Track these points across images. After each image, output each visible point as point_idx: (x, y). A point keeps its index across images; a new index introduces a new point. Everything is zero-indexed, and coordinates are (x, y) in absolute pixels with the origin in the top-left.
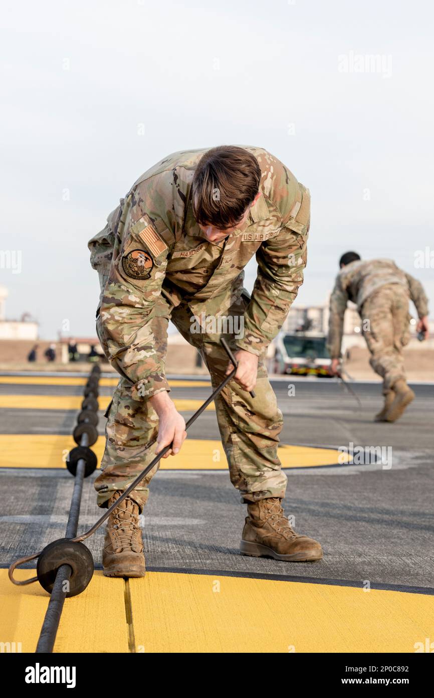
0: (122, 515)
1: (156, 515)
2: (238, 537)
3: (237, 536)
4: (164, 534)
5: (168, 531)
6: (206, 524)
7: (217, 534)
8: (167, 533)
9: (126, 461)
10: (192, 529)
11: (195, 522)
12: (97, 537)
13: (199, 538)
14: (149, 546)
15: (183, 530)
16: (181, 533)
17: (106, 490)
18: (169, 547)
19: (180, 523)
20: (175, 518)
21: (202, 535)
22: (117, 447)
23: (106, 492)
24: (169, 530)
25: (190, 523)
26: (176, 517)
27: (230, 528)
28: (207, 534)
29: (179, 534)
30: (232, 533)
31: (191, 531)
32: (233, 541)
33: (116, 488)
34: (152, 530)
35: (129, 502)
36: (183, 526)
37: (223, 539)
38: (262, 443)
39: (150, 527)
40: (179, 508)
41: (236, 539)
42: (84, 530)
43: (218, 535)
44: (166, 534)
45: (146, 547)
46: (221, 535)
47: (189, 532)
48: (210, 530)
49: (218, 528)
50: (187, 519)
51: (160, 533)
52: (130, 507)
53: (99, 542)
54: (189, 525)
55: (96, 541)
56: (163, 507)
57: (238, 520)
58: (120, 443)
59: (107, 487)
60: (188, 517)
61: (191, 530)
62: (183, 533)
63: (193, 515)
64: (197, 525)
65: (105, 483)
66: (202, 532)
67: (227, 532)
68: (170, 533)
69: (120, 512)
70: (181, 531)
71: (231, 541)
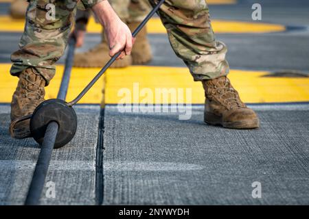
0: (31, 87)
1: (143, 160)
2: (242, 185)
3: (240, 184)
4: (149, 182)
5: (155, 179)
6: (204, 170)
7: (216, 181)
8: (154, 181)
9: (41, 41)
10: (185, 176)
11: (191, 167)
12: (67, 185)
13: (192, 187)
14: (130, 196)
15: (174, 177)
16: (171, 181)
17: (20, 63)
18: (154, 198)
19: (172, 168)
20: (166, 163)
21: (196, 183)
22: (36, 28)
23: (21, 65)
24: (157, 178)
25: (183, 169)
26: (168, 161)
27: (233, 174)
28: (203, 182)
29: (168, 182)
30: (235, 180)
31: (184, 178)
32: (235, 190)
33: (30, 64)
34: (136, 177)
35: (38, 77)
36: (175, 172)
37: (222, 188)
38: (190, 32)
39: (135, 174)
40: (172, 151)
41: (238, 188)
42: (52, 178)
43: (217, 184)
44: (152, 183)
45: (126, 198)
46: (220, 183)
47: (181, 180)
48: (207, 177)
49: (217, 174)
50: (180, 165)
51: (145, 181)
52: (39, 81)
53: (68, 192)
54: (182, 171)
55: (64, 191)
56: (153, 150)
57: (243, 165)
58: (38, 25)
59: (22, 62)
60: (182, 161)
61: (183, 176)
62: (174, 181)
63: (188, 159)
64: (192, 171)
65: (21, 58)
66: (197, 179)
67: (229, 179)
68: (157, 181)
69: (30, 84)
70: (171, 179)
71: (232, 191)
